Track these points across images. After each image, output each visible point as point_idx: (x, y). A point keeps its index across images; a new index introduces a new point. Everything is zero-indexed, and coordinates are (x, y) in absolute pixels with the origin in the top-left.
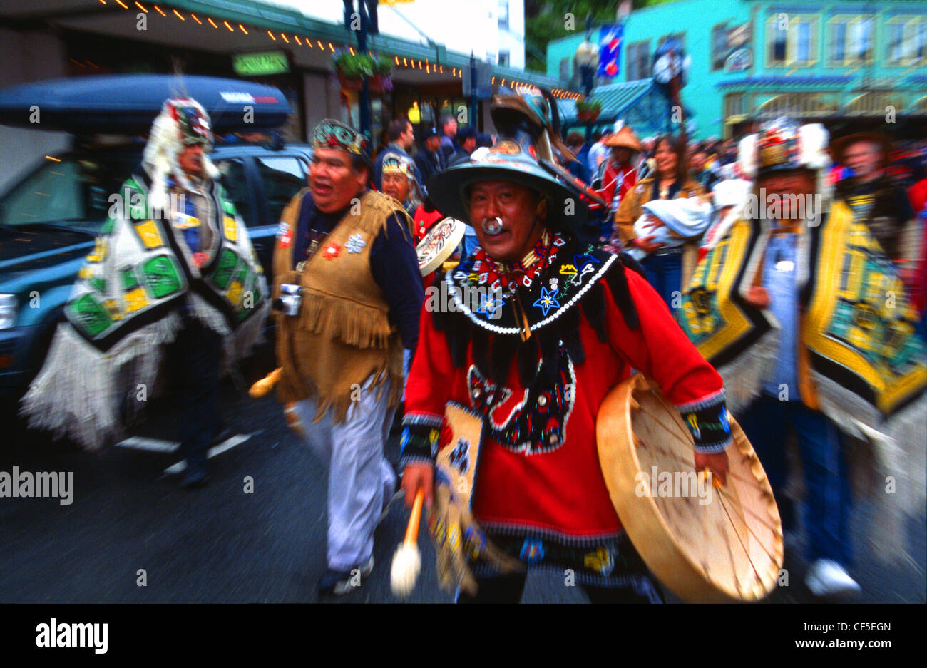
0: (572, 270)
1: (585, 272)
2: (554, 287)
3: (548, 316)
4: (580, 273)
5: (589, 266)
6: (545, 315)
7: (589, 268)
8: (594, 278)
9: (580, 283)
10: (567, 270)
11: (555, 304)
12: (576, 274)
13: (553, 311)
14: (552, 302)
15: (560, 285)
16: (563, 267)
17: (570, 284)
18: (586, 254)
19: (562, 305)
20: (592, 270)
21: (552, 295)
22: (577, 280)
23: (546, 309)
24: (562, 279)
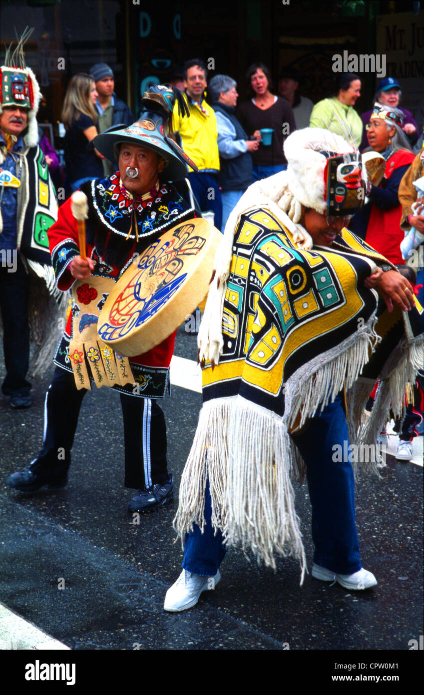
0: (166, 210)
1: (172, 213)
2: (153, 217)
3: (144, 233)
4: (169, 213)
5: (176, 210)
6: (143, 231)
7: (176, 211)
8: (176, 218)
9: (168, 219)
10: (163, 209)
11: (151, 227)
12: (167, 213)
13: (148, 230)
14: (149, 225)
15: (157, 217)
16: (161, 207)
17: (162, 218)
18: (176, 203)
19: (154, 228)
20: (177, 213)
21: (150, 221)
22: (167, 216)
23: (145, 228)
24: (159, 214)
